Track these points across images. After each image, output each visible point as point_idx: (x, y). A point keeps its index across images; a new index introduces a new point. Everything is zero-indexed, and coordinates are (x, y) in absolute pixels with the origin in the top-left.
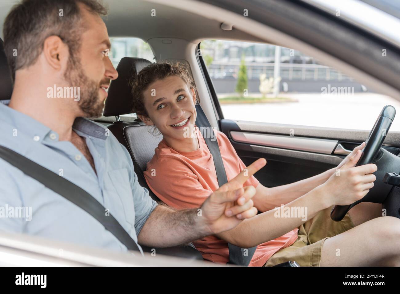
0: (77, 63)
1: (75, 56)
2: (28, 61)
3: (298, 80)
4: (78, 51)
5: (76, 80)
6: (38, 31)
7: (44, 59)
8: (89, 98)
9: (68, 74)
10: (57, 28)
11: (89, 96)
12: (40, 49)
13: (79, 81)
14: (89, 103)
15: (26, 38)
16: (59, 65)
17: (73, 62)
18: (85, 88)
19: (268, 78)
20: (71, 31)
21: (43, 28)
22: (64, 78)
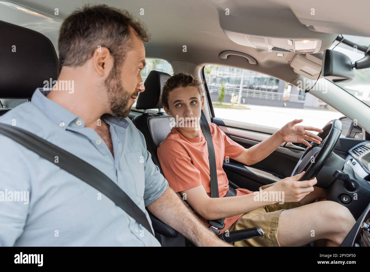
0: (118, 75)
1: (117, 68)
2: (77, 61)
3: (251, 98)
4: (121, 64)
5: (114, 87)
6: (91, 39)
7: (91, 64)
8: (121, 104)
9: (108, 81)
10: (109, 42)
11: (121, 102)
12: (90, 55)
13: (116, 89)
14: (119, 108)
15: (79, 42)
16: (103, 73)
17: (115, 73)
18: (120, 96)
19: (235, 95)
20: (119, 47)
21: (97, 38)
22: (104, 84)
